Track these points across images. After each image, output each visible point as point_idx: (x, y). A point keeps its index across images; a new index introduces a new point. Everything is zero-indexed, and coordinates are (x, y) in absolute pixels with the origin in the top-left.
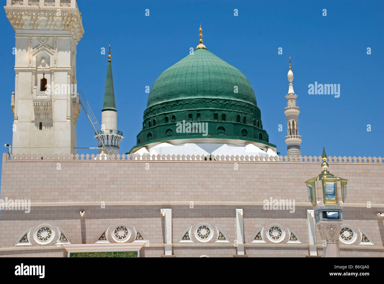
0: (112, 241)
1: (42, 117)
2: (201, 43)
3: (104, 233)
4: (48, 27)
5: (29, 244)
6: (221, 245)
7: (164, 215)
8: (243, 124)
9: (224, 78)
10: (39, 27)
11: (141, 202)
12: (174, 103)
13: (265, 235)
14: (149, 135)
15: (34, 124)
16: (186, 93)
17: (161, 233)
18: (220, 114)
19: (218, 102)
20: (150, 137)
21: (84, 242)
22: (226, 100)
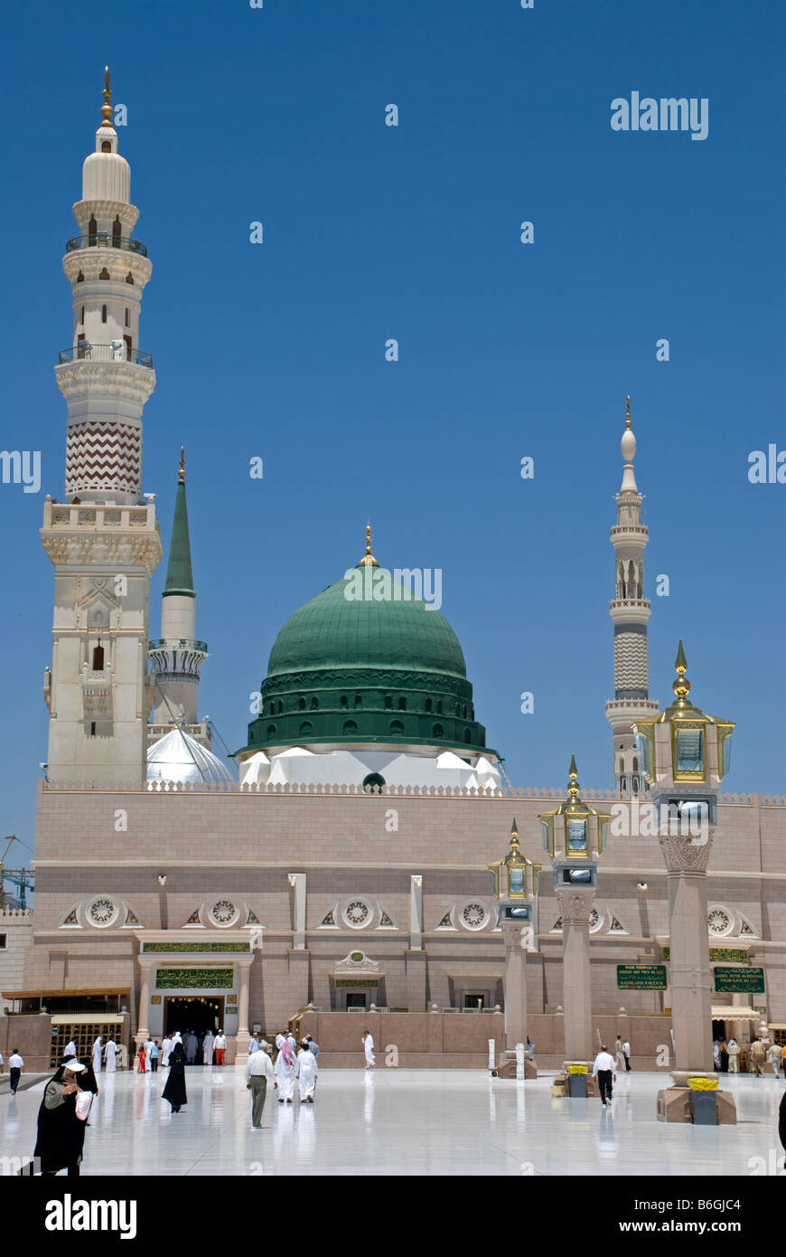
0: (209, 926)
1: (96, 713)
2: (369, 553)
3: (196, 912)
4: (108, 561)
5: (79, 926)
6: (386, 934)
7: (293, 885)
8: (436, 714)
9: (405, 630)
10: (93, 561)
11: (257, 863)
12: (316, 675)
13: (456, 918)
14: (271, 729)
15: (83, 725)
16: (339, 659)
17: (289, 913)
18: (396, 697)
19: (393, 675)
20: (272, 734)
21: (164, 927)
22: (407, 673)
